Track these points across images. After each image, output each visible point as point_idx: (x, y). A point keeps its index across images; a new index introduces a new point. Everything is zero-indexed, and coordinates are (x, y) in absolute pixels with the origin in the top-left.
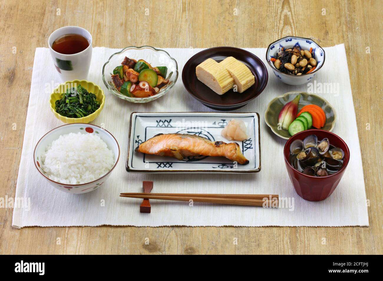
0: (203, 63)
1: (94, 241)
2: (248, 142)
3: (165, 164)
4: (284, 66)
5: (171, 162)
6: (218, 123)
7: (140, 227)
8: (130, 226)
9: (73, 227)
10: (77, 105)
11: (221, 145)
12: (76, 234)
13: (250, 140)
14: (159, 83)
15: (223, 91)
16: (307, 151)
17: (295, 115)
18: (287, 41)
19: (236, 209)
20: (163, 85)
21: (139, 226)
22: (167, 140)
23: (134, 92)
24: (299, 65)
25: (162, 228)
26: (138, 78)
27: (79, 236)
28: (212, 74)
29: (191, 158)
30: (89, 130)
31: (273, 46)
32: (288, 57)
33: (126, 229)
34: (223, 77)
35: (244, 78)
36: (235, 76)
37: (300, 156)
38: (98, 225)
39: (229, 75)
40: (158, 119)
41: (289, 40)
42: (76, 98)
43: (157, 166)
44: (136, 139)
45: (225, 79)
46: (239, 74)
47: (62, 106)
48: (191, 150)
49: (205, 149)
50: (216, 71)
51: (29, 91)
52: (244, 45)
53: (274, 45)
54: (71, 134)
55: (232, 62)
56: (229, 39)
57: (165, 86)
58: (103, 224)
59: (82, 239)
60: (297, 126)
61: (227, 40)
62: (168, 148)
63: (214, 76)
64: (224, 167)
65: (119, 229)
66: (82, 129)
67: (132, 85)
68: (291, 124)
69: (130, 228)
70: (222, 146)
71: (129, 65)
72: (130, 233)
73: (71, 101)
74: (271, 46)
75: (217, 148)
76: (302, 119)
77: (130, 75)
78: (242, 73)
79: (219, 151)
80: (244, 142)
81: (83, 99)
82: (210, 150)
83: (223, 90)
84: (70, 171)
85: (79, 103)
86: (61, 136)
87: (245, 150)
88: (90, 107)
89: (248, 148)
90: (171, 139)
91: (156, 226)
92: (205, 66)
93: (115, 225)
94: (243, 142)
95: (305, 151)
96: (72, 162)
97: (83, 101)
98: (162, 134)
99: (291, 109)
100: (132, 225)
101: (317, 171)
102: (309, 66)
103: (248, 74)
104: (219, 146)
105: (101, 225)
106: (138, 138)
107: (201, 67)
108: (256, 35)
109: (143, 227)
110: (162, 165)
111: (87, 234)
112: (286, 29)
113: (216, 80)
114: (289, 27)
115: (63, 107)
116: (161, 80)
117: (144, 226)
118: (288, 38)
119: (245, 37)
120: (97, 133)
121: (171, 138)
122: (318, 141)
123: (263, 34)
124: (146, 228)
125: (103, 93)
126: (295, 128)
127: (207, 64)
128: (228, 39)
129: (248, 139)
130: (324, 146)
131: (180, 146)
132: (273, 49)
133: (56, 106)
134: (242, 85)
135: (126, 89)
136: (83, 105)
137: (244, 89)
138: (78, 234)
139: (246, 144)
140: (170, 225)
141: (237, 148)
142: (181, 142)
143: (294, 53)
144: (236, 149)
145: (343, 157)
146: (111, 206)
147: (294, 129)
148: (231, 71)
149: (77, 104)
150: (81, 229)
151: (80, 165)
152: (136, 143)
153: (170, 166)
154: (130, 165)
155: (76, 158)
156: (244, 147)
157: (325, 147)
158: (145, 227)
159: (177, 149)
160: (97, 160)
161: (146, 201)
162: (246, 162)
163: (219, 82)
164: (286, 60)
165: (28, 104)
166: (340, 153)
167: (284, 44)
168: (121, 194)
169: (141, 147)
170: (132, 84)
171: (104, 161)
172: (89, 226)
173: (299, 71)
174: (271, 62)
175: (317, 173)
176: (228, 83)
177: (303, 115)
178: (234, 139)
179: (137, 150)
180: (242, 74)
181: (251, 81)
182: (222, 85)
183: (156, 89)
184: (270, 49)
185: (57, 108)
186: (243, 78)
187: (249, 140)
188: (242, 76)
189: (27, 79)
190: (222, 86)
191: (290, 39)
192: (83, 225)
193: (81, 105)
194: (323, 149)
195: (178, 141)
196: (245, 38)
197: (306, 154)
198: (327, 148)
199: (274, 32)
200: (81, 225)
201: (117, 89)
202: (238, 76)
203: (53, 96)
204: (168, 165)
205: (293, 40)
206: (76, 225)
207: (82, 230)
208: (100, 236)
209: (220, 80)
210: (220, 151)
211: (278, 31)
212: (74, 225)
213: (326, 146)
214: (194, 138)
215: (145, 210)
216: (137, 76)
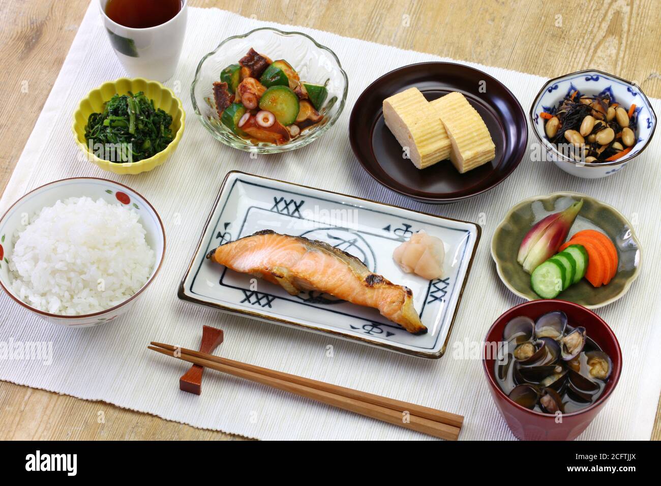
0: (398, 94)
1: (71, 431)
2: (441, 285)
3: (260, 296)
4: (564, 134)
5: (271, 295)
6: (395, 231)
7: (171, 421)
8: (151, 415)
9: (42, 390)
10: (123, 134)
11: (377, 286)
12: (42, 408)
13: (447, 282)
14: (302, 118)
15: (423, 162)
16: (539, 345)
17: (557, 246)
18: (587, 80)
19: (371, 428)
20: (308, 123)
21: (168, 419)
22: (274, 249)
23: (245, 129)
24: (595, 139)
25: (211, 433)
26: (258, 103)
27: (48, 412)
28: (408, 125)
29: (315, 295)
30: (123, 198)
31: (554, 86)
32: (577, 117)
33: (142, 418)
34: (429, 136)
35: (471, 146)
36: (453, 138)
37: (520, 353)
38: (90, 398)
39: (443, 133)
40: (279, 195)
41: (592, 78)
42: (125, 119)
43: (244, 297)
44: (220, 228)
45: (433, 140)
46: (463, 137)
47: (98, 127)
48: (315, 282)
49: (343, 285)
50: (418, 119)
51: (55, 76)
52: (511, 62)
53: (558, 84)
54: (82, 200)
55: (456, 106)
56: (484, 44)
57: (315, 125)
58: (99, 398)
59: (51, 421)
60: (550, 275)
61: (480, 44)
62: (269, 269)
63: (410, 129)
64: (375, 330)
65: (128, 416)
66: (109, 192)
67: (245, 112)
68: (539, 267)
69: (150, 418)
70: (379, 288)
71: (253, 68)
72: (147, 429)
73: (113, 124)
74: (551, 84)
75: (367, 290)
76: (564, 261)
77: (245, 92)
78: (469, 134)
79: (370, 297)
80: (433, 282)
81: (136, 126)
82: (353, 289)
83: (424, 160)
84: (52, 282)
85: (128, 130)
86: (59, 202)
87: (429, 302)
88: (147, 144)
89: (436, 298)
90: (283, 248)
91: (200, 427)
92: (398, 104)
93: (122, 406)
94: (431, 281)
95: (534, 343)
96: (59, 266)
97: (137, 129)
98: (270, 232)
99: (551, 232)
100: (155, 414)
101: (542, 396)
102: (617, 145)
103: (482, 139)
104: (372, 287)
105: (94, 399)
106: (226, 229)
107: (391, 103)
108: (542, 45)
109: (175, 422)
110: (253, 299)
111: (63, 412)
112: (607, 44)
113: (412, 139)
114: (616, 41)
115: (97, 131)
116: (307, 112)
117: (178, 420)
118: (592, 74)
119: (518, 45)
120: (137, 207)
121: (283, 246)
122: (569, 326)
123: (557, 46)
124: (181, 426)
125: (184, 119)
126: (544, 276)
127: (404, 99)
128: (482, 43)
129: (443, 279)
130: (574, 342)
131: (294, 269)
132: (553, 91)
133: (88, 126)
134: (463, 160)
135: (232, 118)
136: (135, 138)
137: (466, 168)
138: (46, 408)
139: (436, 289)
140: (228, 432)
141: (406, 299)
142: (301, 259)
143: (593, 110)
144: (403, 302)
145: (608, 375)
146: (127, 365)
147: (543, 279)
148: (449, 126)
149: (122, 132)
150: (55, 397)
151: (72, 275)
152: (217, 237)
153: (269, 304)
154: (187, 286)
155: (68, 258)
156: (429, 294)
157: (575, 346)
158: (179, 423)
159: (285, 275)
160: (111, 271)
161: (196, 369)
162: (421, 331)
163: (417, 145)
164: (572, 123)
165: (43, 104)
166: (605, 365)
167: (581, 84)
168: (152, 343)
169: (221, 252)
170: (246, 110)
171: (126, 274)
172: (73, 397)
173: (591, 152)
174: (541, 121)
175: (541, 399)
176: (436, 149)
177: (569, 252)
178: (416, 271)
179: (211, 256)
180: (469, 137)
181: (486, 153)
182: (423, 151)
183: (294, 130)
184: (547, 91)
185: (88, 129)
186: (468, 144)
187: (444, 281)
188: (467, 140)
189: (60, 49)
190: (421, 153)
191: (595, 77)
192: (62, 392)
193: (131, 136)
194: (571, 350)
195: (296, 255)
196: (516, 48)
197: (535, 350)
198: (579, 349)
199: (581, 45)
200: (57, 391)
201: (218, 112)
202: (458, 138)
203: (86, 104)
204: (264, 301)
205: (601, 79)
206: (48, 389)
207: (57, 400)
208: (87, 423)
209: (419, 140)
210: (372, 297)
211: (591, 44)
212: (44, 387)
213: (579, 344)
214: (329, 255)
215: (190, 387)
216: (256, 97)
